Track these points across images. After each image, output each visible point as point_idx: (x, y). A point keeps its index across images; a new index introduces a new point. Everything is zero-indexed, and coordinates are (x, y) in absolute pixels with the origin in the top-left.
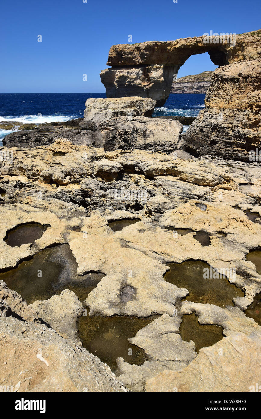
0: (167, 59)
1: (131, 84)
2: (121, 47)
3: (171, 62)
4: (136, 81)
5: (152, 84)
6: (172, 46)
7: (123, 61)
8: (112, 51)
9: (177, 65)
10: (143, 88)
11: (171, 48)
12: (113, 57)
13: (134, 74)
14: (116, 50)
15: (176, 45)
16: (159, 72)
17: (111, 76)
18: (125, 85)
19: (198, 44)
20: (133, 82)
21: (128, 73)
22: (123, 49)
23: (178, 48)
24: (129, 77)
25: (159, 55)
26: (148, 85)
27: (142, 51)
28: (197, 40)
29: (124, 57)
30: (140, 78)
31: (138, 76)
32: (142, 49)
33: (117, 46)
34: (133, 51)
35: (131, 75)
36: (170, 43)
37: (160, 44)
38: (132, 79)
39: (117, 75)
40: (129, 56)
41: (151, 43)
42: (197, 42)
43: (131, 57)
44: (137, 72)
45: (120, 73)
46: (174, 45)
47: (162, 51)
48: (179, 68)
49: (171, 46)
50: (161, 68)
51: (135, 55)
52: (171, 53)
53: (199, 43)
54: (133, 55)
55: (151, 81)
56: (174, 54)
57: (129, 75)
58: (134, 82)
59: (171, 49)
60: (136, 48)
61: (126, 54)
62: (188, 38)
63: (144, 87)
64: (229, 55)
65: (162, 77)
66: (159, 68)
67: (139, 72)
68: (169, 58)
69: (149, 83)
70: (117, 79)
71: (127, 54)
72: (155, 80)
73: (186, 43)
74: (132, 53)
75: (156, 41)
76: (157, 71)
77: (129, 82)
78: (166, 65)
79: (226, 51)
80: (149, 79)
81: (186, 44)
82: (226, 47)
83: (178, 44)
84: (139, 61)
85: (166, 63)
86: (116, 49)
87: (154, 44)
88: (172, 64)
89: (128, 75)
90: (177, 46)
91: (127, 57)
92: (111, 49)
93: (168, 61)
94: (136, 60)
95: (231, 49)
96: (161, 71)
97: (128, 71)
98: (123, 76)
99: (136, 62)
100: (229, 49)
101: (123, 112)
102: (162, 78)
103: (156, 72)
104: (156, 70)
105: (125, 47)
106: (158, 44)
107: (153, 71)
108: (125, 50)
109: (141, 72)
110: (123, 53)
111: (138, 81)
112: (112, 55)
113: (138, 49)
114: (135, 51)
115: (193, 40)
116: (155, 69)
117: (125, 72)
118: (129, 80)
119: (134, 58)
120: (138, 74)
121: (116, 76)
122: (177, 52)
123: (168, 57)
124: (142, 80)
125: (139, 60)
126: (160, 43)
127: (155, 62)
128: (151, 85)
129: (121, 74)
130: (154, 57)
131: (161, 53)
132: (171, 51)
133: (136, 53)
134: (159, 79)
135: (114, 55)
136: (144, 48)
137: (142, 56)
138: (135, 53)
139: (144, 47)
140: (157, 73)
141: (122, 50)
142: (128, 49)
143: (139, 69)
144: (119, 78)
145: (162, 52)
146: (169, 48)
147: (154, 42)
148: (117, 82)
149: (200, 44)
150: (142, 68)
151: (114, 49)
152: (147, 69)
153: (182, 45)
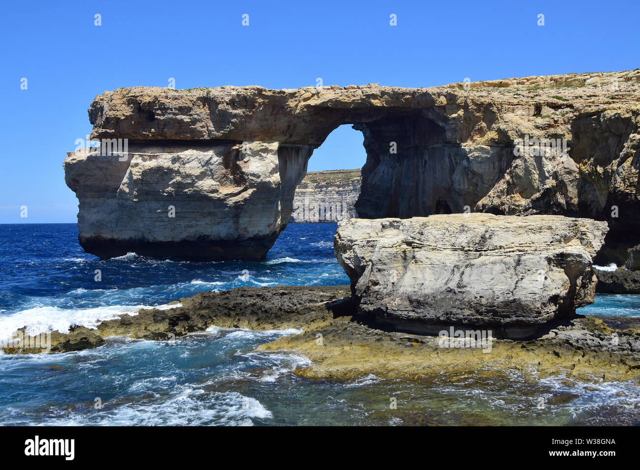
0: (287, 131)
1: (186, 190)
2: (150, 93)
3: (293, 139)
4: (200, 183)
5: (250, 191)
6: (300, 102)
7: (153, 130)
8: (119, 101)
9: (306, 147)
10: (221, 202)
11: (297, 106)
12: (123, 118)
13: (195, 164)
14: (132, 101)
15: (308, 99)
16: (267, 161)
17: (110, 167)
18: (164, 192)
19: (373, 101)
20: (192, 185)
21: (174, 160)
22: (156, 98)
23: (316, 107)
24: (178, 172)
25: (266, 120)
26: (239, 193)
27: (220, 107)
28: (363, 93)
29: (162, 118)
30: (212, 176)
31: (206, 170)
32: (220, 103)
33: (136, 91)
34: (191, 105)
35: (187, 165)
36: (295, 93)
37: (270, 94)
38: (189, 176)
39: (136, 165)
40: (179, 117)
41: (246, 89)
42: (369, 96)
43: (186, 119)
44: (207, 158)
45: (144, 160)
46: (305, 100)
47: (274, 110)
48: (310, 154)
49: (296, 101)
50: (271, 151)
51: (197, 115)
52: (298, 116)
53: (375, 99)
54: (191, 115)
55: (247, 184)
56: (304, 120)
57: (177, 164)
58: (196, 184)
59: (299, 107)
60: (199, 99)
61: (169, 111)
62: (333, 86)
63: (224, 200)
64: (458, 128)
65: (276, 173)
66: (266, 150)
67: (211, 158)
68: (292, 127)
69: (240, 189)
70: (135, 177)
71: (174, 111)
72: (259, 180)
73: (341, 96)
74: (190, 109)
75: (260, 87)
76: (262, 158)
77: (179, 186)
78: (283, 145)
79: (446, 120)
80: (240, 178)
81: (341, 98)
82: (445, 111)
83: (316, 97)
84: (210, 132)
85: (283, 138)
86: (134, 96)
87: (255, 93)
88: (294, 143)
89: (176, 166)
90: (312, 102)
91: (171, 119)
92: (114, 97)
93: (288, 135)
94: (202, 127)
95: (459, 116)
96: (272, 160)
97: (175, 155)
98: (159, 169)
99: (201, 132)
100: (454, 115)
101: (569, 255)
102: (276, 177)
103: (260, 159)
104: (261, 156)
105: (163, 94)
106: (264, 93)
107: (252, 159)
108: (163, 100)
109: (216, 159)
110: (157, 109)
111: (207, 184)
112: (118, 113)
113: (208, 101)
114: (199, 106)
115: (354, 92)
116: (255, 154)
117: (164, 157)
118: (179, 179)
119: (194, 122)
120: (208, 163)
121: (132, 167)
122: (311, 116)
123: (289, 127)
124: (219, 181)
125: (210, 128)
126: (271, 91)
127: (255, 137)
128: (247, 194)
129: (153, 164)
130: (253, 122)
131: (271, 115)
132: (298, 111)
133: (202, 112)
134: (267, 180)
135: (126, 111)
136: (227, 99)
137: (220, 118)
138: (198, 111)
139: (230, 98)
140: (263, 163)
141: (154, 102)
142: (176, 99)
143: (211, 153)
144: (145, 173)
145: (275, 112)
146: (292, 103)
147: (254, 89)
148: (133, 183)
149: (377, 101)
150: (221, 149)
151: (124, 97)
152: (234, 153)
153: (330, 101)
